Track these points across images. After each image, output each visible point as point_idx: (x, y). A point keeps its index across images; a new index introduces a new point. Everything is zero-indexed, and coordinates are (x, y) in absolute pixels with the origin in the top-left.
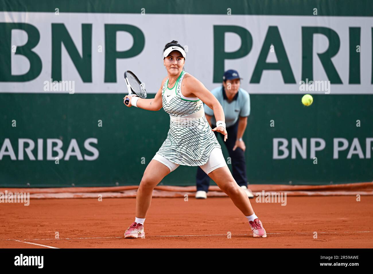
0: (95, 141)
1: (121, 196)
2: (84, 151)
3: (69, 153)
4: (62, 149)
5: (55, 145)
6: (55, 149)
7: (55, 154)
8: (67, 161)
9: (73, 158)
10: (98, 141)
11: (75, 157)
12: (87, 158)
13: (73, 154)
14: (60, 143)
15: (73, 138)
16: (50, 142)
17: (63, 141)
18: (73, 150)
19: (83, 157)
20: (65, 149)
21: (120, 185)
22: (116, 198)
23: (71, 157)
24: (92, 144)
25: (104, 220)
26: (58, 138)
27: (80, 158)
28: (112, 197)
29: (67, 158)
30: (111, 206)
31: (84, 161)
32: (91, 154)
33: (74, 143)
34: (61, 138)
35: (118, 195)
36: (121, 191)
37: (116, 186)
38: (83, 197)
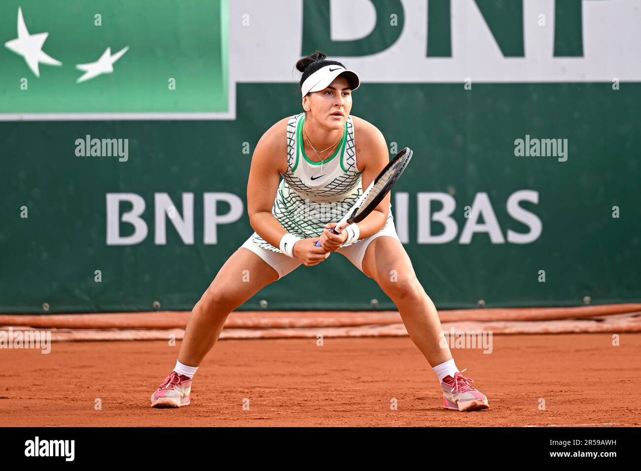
0: (532, 196)
1: (599, 329)
2: (507, 222)
3: (471, 227)
4: (453, 216)
5: (436, 206)
6: (438, 216)
7: (437, 228)
8: (465, 246)
9: (481, 238)
10: (540, 198)
11: (486, 236)
12: (515, 237)
13: (480, 228)
14: (449, 202)
15: (482, 190)
16: (424, 199)
17: (456, 197)
18: (481, 220)
19: (505, 235)
20: (460, 218)
21: (592, 304)
22: (586, 332)
23: (475, 235)
24: (525, 205)
25: (568, 385)
26: (444, 190)
27: (497, 237)
28: (577, 330)
29: (466, 239)
30: (577, 351)
31: (507, 245)
32: (524, 229)
33: (482, 202)
34: (452, 190)
35: (592, 325)
36: (598, 318)
37: (583, 305)
38: (507, 331)
